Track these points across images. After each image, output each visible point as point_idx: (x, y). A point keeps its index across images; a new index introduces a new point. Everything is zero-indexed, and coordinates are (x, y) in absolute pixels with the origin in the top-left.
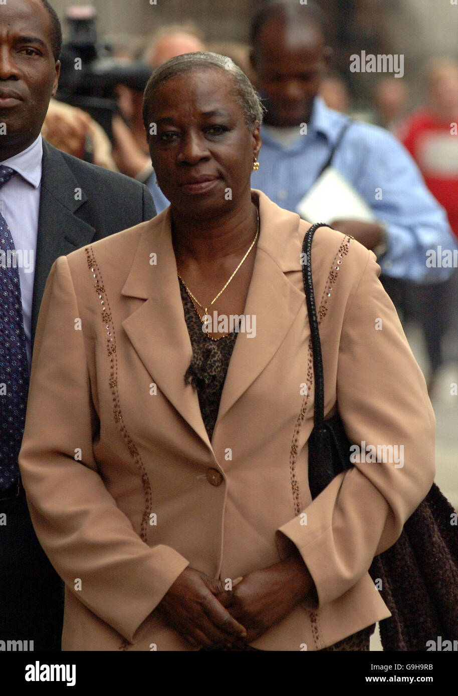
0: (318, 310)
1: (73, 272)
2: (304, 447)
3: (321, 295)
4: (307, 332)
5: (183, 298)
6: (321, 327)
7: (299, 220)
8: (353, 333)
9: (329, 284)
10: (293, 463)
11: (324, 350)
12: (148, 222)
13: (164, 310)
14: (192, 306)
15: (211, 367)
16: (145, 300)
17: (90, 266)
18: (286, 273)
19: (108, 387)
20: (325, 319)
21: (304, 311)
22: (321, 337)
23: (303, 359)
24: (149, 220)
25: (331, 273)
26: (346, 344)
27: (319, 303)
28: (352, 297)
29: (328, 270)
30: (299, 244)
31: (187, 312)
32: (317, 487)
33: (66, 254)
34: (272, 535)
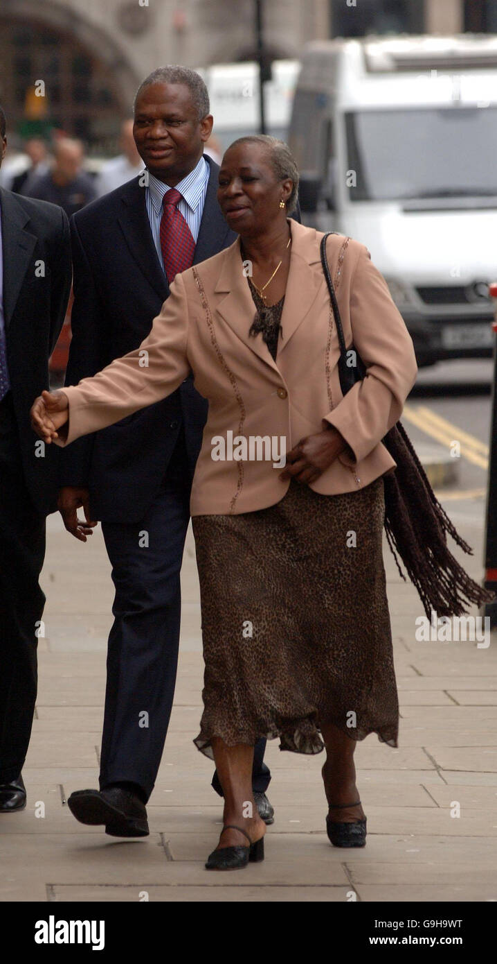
0: (333, 284)
1: (184, 282)
2: (334, 369)
3: (335, 274)
4: (328, 297)
5: (250, 287)
6: (336, 293)
7: (315, 234)
8: (358, 294)
9: (338, 267)
10: (328, 378)
11: (340, 308)
12: (228, 248)
13: (239, 295)
14: (255, 291)
15: (268, 322)
16: (228, 293)
17: (195, 277)
18: (310, 265)
19: (211, 345)
20: (338, 288)
21: (325, 284)
22: (337, 299)
23: (327, 313)
24: (229, 246)
25: (339, 260)
26: (354, 301)
27: (333, 279)
28: (356, 272)
29: (337, 259)
30: (318, 246)
31: (253, 295)
32: (345, 389)
33: (181, 272)
34: (320, 422)
